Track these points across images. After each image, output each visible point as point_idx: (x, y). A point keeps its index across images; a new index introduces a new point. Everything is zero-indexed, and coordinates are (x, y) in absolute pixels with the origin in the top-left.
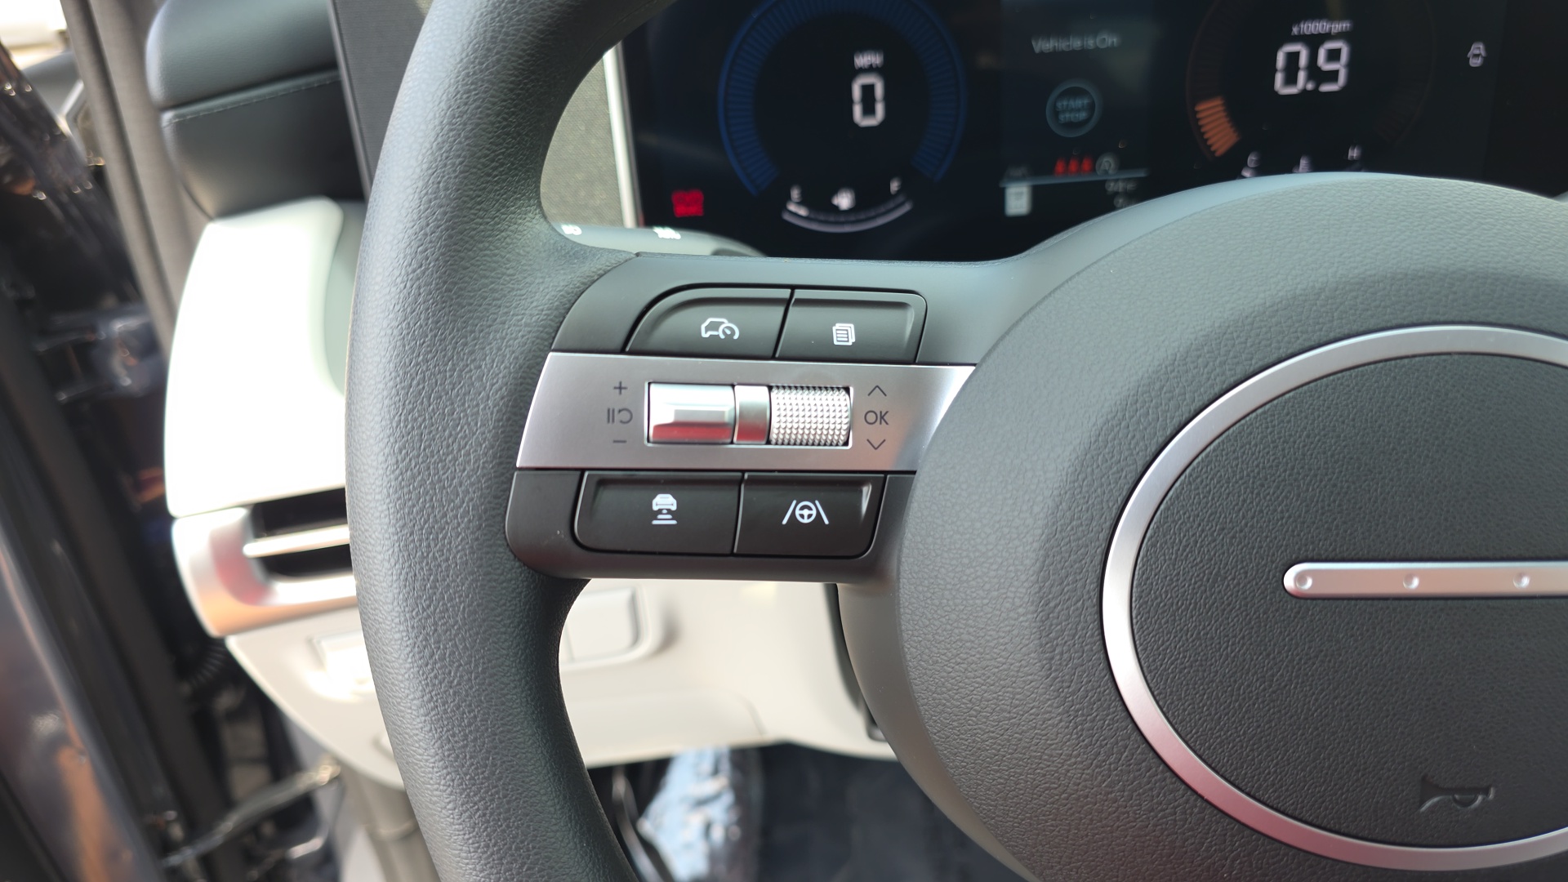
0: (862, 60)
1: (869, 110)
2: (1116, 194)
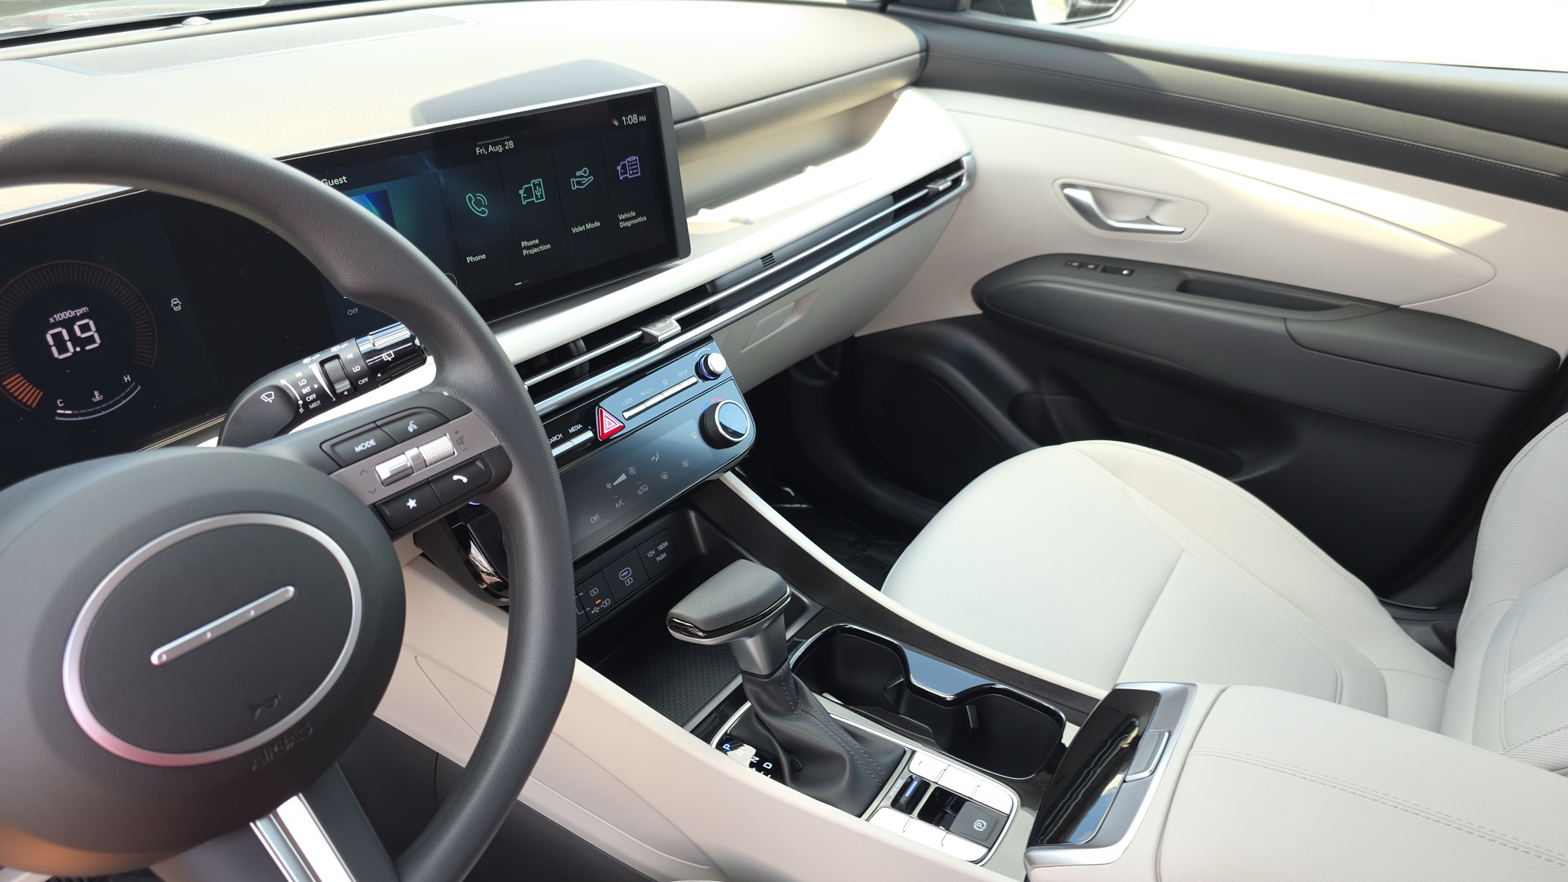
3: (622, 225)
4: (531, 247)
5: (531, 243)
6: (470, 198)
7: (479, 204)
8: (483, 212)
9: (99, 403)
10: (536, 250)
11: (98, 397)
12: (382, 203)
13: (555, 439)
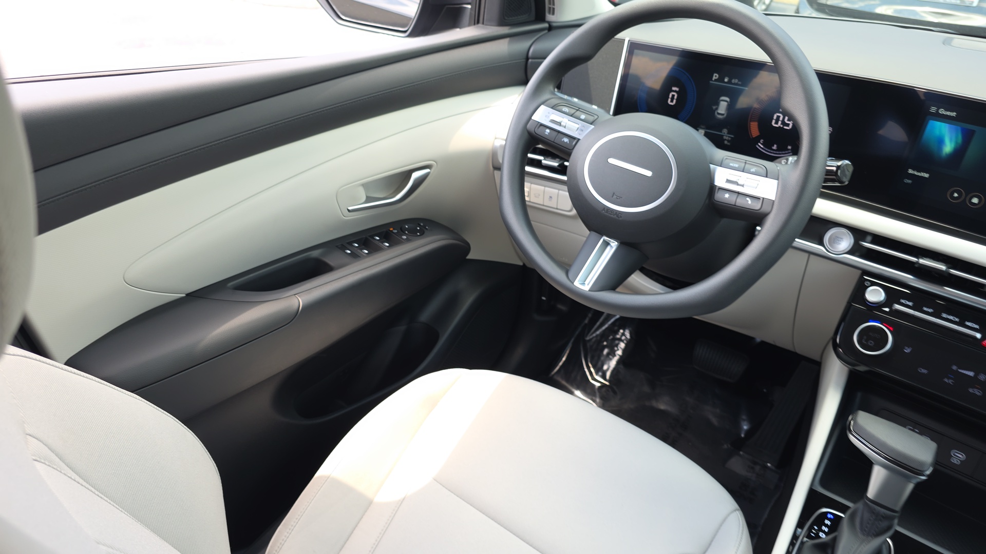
9: (774, 150)
11: (775, 147)
12: (968, 137)
13: (951, 318)
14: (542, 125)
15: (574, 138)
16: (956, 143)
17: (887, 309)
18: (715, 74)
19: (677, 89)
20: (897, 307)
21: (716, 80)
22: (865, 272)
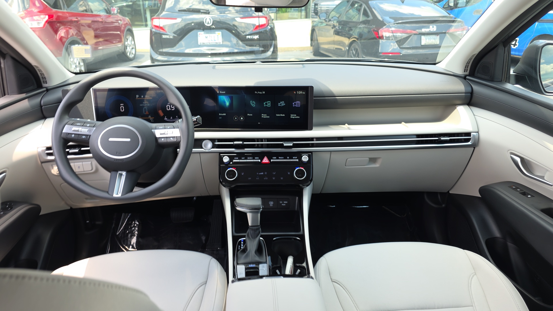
0: (121, 105)
1: (122, 110)
2: (151, 120)
3: (291, 117)
4: (264, 116)
5: (264, 115)
6: (251, 102)
7: (253, 103)
8: (254, 105)
9: (172, 119)
10: (265, 117)
12: (231, 99)
13: (250, 158)
14: (69, 134)
15: (88, 135)
16: (229, 101)
17: (231, 163)
18: (137, 96)
19: (123, 105)
20: (234, 161)
21: (138, 98)
22: (220, 153)
